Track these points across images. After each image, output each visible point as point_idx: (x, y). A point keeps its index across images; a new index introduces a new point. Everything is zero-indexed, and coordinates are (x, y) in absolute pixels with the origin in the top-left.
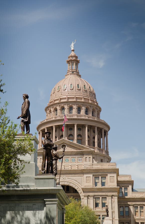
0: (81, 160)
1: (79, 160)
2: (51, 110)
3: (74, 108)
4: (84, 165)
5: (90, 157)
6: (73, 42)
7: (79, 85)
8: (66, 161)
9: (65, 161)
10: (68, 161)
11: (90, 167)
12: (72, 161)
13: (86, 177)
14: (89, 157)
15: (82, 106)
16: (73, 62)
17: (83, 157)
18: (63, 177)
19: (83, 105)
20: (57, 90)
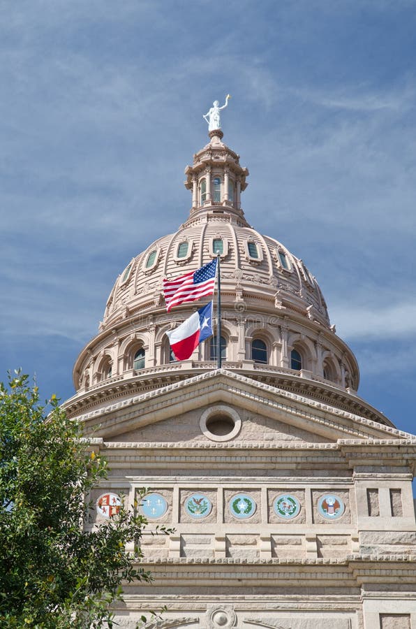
0: (336, 505)
1: (325, 506)
2: (107, 358)
3: (235, 339)
4: (359, 536)
5: (399, 491)
6: (215, 103)
7: (258, 247)
8: (238, 511)
9: (232, 510)
10: (249, 508)
11: (399, 548)
12: (274, 509)
13: (382, 615)
14: (392, 491)
15: (274, 331)
16: (217, 171)
17: (347, 490)
18: (218, 611)
19: (279, 327)
20: (144, 269)
